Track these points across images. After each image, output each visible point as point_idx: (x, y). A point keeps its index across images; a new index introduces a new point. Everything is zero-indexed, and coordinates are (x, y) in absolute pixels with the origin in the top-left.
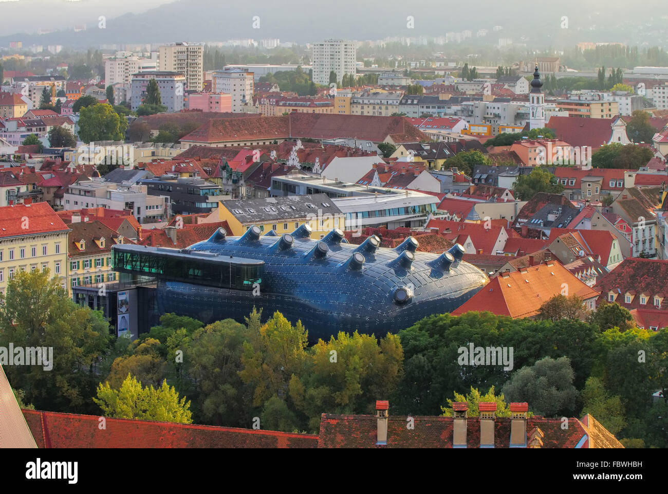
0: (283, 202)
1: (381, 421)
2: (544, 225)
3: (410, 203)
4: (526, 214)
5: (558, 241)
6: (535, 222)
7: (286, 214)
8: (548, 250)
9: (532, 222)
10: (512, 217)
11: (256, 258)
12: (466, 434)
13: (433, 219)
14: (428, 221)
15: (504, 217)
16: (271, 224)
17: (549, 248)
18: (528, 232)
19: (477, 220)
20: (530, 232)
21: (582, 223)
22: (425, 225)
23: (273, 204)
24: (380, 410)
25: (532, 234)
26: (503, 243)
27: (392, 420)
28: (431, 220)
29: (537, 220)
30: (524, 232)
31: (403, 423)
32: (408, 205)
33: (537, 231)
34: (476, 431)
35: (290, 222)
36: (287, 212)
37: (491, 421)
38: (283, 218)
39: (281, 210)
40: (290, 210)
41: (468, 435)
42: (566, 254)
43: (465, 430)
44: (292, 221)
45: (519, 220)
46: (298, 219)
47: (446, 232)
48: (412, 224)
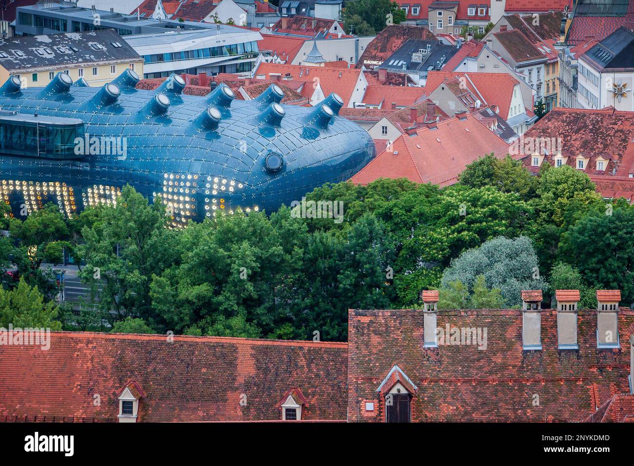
0: (59, 41)
1: (430, 317)
2: (408, 68)
3: (224, 41)
4: (373, 54)
5: (443, 88)
6: (395, 64)
7: (66, 57)
8: (429, 100)
9: (390, 64)
10: (351, 58)
11: (69, 116)
12: (540, 332)
13: (264, 61)
14: (257, 65)
15: (341, 59)
16: (47, 71)
17: (430, 97)
18: (388, 78)
19: (321, 63)
20: (390, 77)
21: (465, 64)
22: (254, 70)
23: (46, 45)
24: (428, 302)
25: (393, 81)
26: (362, 93)
27: (441, 315)
28: (261, 64)
29: (397, 62)
30: (382, 77)
31: (455, 319)
32: (221, 44)
33: (400, 76)
34: (552, 328)
35: (71, 68)
36: (67, 55)
37: (573, 314)
38: (61, 63)
39: (58, 51)
40: (70, 52)
41: (542, 332)
42: (454, 106)
43: (539, 326)
44: (75, 66)
45: (365, 62)
46: (82, 65)
47: (286, 79)
48: (227, 69)
